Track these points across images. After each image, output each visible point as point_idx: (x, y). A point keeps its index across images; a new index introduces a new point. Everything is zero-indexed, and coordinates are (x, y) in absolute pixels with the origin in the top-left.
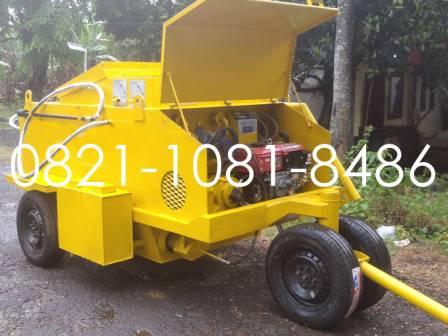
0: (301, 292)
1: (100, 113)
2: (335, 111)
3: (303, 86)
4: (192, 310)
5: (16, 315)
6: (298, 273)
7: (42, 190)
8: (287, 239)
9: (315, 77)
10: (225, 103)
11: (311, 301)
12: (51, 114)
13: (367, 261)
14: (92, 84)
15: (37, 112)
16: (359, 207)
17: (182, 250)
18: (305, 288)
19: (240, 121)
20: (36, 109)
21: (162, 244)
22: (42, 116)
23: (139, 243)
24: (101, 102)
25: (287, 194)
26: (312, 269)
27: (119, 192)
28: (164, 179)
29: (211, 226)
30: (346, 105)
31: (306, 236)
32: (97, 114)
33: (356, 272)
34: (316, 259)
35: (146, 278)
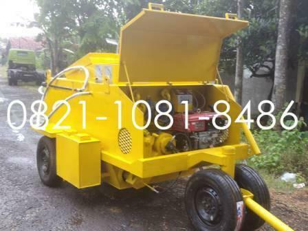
0: (205, 216)
1: (86, 87)
2: (275, 91)
3: (257, 73)
4: (134, 223)
5: (20, 217)
6: (203, 202)
7: (49, 136)
8: (197, 178)
9: (267, 67)
10: (168, 83)
11: (211, 222)
12: (59, 86)
13: (250, 197)
14: (83, 67)
15: (53, 84)
16: (273, 159)
17: (130, 181)
18: (208, 213)
19: (179, 96)
20: (51, 82)
21: (120, 176)
22: (55, 87)
23: (106, 175)
24: (86, 79)
25: (208, 147)
26: (213, 201)
27: (93, 140)
28: (120, 133)
29: (144, 167)
30: (283, 87)
31: (208, 177)
32: (83, 88)
33: (240, 205)
34: (214, 193)
35: (113, 198)
